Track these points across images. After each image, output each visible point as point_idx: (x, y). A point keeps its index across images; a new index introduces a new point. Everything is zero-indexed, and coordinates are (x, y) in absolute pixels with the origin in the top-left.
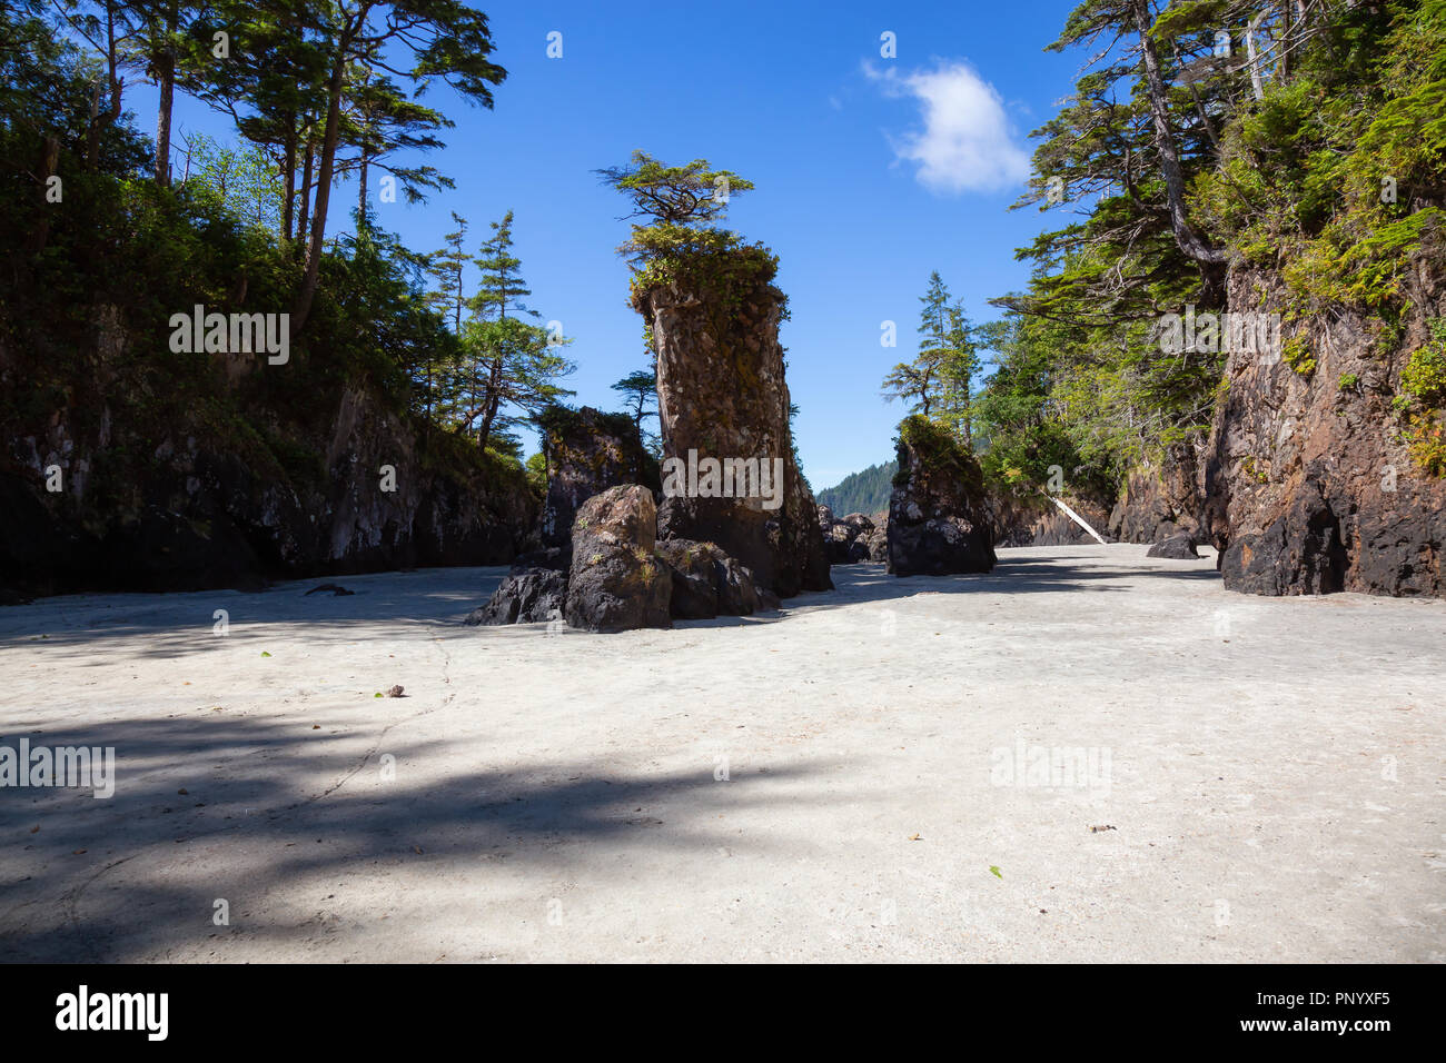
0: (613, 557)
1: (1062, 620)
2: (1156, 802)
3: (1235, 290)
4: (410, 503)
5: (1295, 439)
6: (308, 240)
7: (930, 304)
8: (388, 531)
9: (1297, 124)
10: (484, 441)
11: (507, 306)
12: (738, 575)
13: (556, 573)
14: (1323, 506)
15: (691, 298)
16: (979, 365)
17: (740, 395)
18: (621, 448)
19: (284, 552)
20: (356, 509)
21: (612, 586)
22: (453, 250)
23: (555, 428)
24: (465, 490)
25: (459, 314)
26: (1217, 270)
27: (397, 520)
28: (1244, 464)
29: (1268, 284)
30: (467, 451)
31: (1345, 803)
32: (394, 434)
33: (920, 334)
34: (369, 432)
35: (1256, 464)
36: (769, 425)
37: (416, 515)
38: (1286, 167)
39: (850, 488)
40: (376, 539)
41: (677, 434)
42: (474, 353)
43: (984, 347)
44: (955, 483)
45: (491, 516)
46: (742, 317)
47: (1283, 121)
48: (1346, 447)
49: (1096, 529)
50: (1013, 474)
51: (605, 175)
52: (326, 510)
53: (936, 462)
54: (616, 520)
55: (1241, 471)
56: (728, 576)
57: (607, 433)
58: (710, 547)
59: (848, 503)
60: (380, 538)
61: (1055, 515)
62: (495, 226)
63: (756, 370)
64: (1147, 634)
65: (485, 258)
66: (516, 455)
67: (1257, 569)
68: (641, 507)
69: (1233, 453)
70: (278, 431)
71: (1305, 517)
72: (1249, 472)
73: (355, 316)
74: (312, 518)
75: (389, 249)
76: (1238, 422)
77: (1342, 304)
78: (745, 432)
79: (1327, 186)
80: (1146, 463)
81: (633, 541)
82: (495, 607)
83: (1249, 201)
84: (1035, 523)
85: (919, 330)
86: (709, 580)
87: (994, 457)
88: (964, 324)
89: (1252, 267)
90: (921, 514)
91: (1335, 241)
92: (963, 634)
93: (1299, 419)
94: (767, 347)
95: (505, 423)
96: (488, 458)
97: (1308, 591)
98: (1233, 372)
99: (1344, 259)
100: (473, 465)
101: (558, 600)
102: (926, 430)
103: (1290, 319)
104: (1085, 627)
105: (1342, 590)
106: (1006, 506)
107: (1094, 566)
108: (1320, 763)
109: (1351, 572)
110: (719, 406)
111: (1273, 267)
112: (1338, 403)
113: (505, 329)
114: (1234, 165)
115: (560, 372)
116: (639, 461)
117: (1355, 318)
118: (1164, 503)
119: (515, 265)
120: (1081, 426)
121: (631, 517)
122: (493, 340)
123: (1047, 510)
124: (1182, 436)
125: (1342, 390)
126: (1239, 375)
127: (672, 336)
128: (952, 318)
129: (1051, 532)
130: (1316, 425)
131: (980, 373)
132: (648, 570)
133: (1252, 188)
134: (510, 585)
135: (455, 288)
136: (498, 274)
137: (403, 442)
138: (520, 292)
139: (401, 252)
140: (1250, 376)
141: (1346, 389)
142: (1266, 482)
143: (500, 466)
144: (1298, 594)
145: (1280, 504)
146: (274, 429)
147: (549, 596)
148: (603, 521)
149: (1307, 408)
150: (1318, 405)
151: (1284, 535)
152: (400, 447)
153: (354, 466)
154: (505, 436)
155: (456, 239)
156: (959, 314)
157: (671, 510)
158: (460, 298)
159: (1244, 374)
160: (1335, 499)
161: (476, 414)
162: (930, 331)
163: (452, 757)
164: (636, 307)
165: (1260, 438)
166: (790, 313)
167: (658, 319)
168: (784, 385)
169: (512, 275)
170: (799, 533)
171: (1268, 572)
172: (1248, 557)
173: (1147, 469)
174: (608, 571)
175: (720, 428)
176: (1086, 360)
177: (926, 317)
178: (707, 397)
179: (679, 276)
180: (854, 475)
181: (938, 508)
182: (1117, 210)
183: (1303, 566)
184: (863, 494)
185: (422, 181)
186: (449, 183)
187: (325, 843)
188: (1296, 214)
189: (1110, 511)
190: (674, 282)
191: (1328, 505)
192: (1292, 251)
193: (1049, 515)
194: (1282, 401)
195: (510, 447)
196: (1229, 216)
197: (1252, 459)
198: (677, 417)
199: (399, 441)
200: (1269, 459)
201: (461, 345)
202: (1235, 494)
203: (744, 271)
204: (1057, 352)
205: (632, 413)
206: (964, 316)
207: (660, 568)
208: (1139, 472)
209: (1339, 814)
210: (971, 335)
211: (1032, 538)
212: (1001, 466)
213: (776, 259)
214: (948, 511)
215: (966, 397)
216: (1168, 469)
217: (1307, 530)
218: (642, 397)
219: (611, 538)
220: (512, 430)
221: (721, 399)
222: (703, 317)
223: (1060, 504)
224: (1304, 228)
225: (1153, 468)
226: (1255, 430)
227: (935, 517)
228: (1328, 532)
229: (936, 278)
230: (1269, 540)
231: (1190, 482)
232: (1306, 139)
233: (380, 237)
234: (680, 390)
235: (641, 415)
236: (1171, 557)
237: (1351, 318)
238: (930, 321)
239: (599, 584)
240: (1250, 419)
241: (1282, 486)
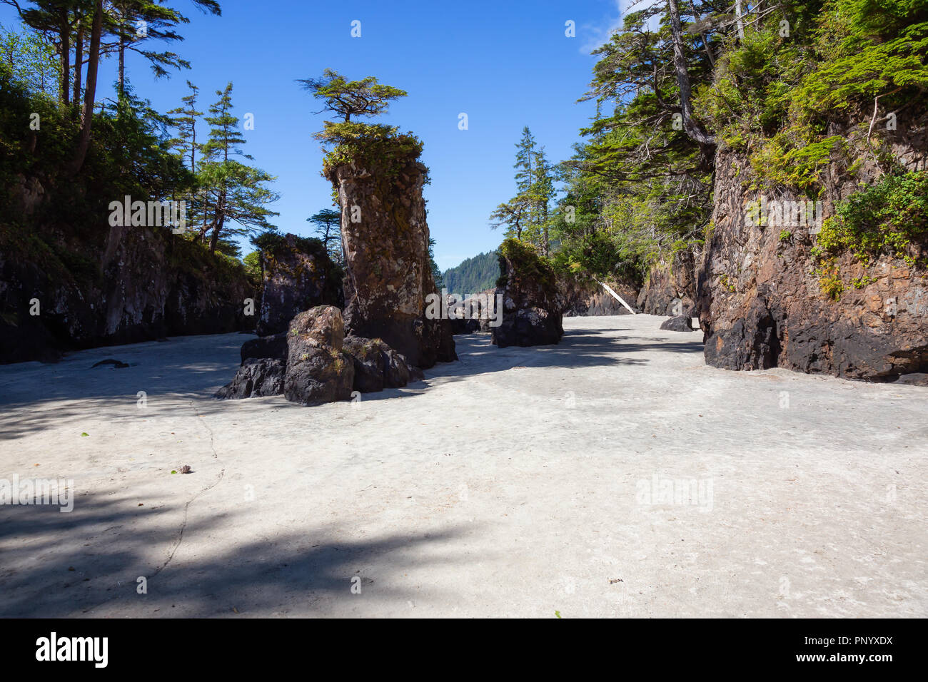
0: (316, 355)
1: (603, 396)
2: (646, 559)
3: (720, 165)
4: (162, 293)
5: (753, 267)
6: (82, 104)
7: (522, 149)
8: (147, 312)
9: (763, 62)
10: (214, 247)
11: (230, 151)
12: (396, 360)
13: (276, 362)
14: (767, 314)
15: (364, 172)
16: (554, 192)
17: (397, 237)
18: (314, 262)
19: (72, 331)
20: (124, 299)
21: (316, 374)
22: (188, 108)
23: (269, 248)
24: (201, 282)
25: (193, 155)
26: (710, 149)
27: (153, 305)
28: (721, 279)
29: (741, 163)
30: (202, 254)
31: (745, 559)
32: (150, 245)
33: (516, 169)
34: (132, 244)
35: (729, 280)
36: (416, 256)
37: (166, 300)
38: (755, 88)
39: (466, 268)
40: (138, 319)
41: (356, 265)
42: (207, 186)
43: (558, 180)
44: (538, 285)
45: (219, 299)
46: (398, 183)
47: (754, 60)
48: (782, 277)
49: (629, 304)
50: (575, 266)
51: (305, 83)
52: (102, 299)
53: (525, 271)
54: (317, 330)
55: (719, 283)
56: (390, 362)
57: (304, 252)
58: (378, 342)
59: (464, 278)
60: (141, 318)
61: (603, 294)
62: (220, 93)
63: (408, 219)
64: (655, 408)
65: (212, 116)
66: (236, 254)
67: (726, 353)
68: (334, 321)
69: (715, 272)
70: (64, 245)
71: (756, 320)
72: (724, 284)
73: (120, 161)
74: (92, 305)
75: (143, 111)
76: (719, 252)
77: (784, 186)
78: (401, 261)
79: (779, 105)
80: (662, 261)
81: (329, 344)
82: (236, 386)
83: (731, 107)
84: (589, 299)
85: (515, 167)
86: (378, 365)
87: (563, 255)
88: (545, 164)
89: (732, 151)
90: (514, 306)
91: (782, 144)
92: (541, 408)
93: (755, 254)
94: (415, 203)
95: (228, 232)
96: (217, 259)
97: (756, 367)
98: (717, 218)
99: (786, 157)
100: (207, 264)
101: (278, 381)
102: (519, 250)
103: (753, 188)
104: (616, 402)
105: (777, 367)
106: (571, 287)
107: (626, 338)
108: (738, 527)
109: (782, 355)
110: (384, 245)
111: (745, 152)
112: (779, 249)
113: (228, 169)
114: (723, 83)
115: (268, 200)
116: (326, 271)
117: (791, 195)
118: (673, 289)
119: (234, 122)
120: (620, 235)
121: (327, 328)
122: (220, 178)
123: (597, 290)
124: (686, 246)
125: (782, 241)
126: (721, 220)
127: (351, 198)
128: (537, 159)
129: (600, 306)
130: (766, 261)
131: (554, 198)
132: (339, 363)
133: (733, 100)
134: (245, 371)
135: (190, 135)
136: (222, 128)
137: (156, 249)
138: (238, 141)
139: (152, 113)
140: (728, 222)
141: (784, 240)
142: (734, 292)
143: (225, 263)
144: (749, 370)
145: (742, 308)
146: (61, 244)
147: (272, 379)
148: (309, 330)
149: (761, 248)
150: (767, 247)
151: (743, 331)
152: (154, 254)
153: (121, 268)
154: (229, 242)
155: (190, 101)
156: (542, 157)
157: (351, 315)
158: (194, 144)
159: (723, 220)
160: (774, 309)
161: (208, 228)
162: (522, 168)
163: (236, 529)
164: (327, 176)
165: (732, 263)
166: (430, 179)
167: (342, 186)
168: (426, 225)
169: (233, 129)
170: (435, 325)
171: (732, 355)
172: (720, 345)
173: (663, 266)
174: (313, 365)
175: (384, 260)
176: (625, 192)
177: (520, 158)
178: (375, 239)
179: (356, 157)
180: (469, 260)
181: (526, 301)
182: (648, 105)
183: (753, 351)
184: (475, 273)
185: (166, 62)
186: (187, 65)
187: (177, 607)
188: (760, 121)
189: (638, 292)
190: (353, 161)
191: (770, 313)
192: (756, 144)
193: (598, 294)
194: (746, 241)
195: (232, 250)
196: (719, 116)
197: (727, 276)
198: (355, 253)
199: (154, 249)
200: (737, 277)
201: (196, 180)
202: (715, 298)
203: (401, 152)
204: (606, 185)
205: (321, 237)
206: (545, 158)
207: (347, 362)
208: (657, 267)
209: (741, 568)
210: (550, 172)
211: (587, 309)
212: (567, 260)
213: (422, 144)
214: (532, 304)
215: (545, 214)
216: (676, 267)
217: (757, 328)
218: (329, 227)
219: (314, 343)
220: (233, 238)
221: (384, 240)
222: (372, 185)
223: (606, 287)
224: (764, 130)
225: (667, 265)
226: (729, 258)
227: (524, 308)
228: (769, 330)
229: (527, 131)
230: (734, 334)
231: (690, 276)
232: (768, 73)
233: (136, 103)
234: (357, 235)
235: (327, 239)
236: (675, 330)
237: (789, 195)
238: (522, 160)
239: (306, 374)
240: (726, 250)
241: (744, 295)
